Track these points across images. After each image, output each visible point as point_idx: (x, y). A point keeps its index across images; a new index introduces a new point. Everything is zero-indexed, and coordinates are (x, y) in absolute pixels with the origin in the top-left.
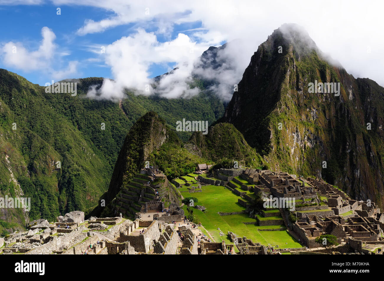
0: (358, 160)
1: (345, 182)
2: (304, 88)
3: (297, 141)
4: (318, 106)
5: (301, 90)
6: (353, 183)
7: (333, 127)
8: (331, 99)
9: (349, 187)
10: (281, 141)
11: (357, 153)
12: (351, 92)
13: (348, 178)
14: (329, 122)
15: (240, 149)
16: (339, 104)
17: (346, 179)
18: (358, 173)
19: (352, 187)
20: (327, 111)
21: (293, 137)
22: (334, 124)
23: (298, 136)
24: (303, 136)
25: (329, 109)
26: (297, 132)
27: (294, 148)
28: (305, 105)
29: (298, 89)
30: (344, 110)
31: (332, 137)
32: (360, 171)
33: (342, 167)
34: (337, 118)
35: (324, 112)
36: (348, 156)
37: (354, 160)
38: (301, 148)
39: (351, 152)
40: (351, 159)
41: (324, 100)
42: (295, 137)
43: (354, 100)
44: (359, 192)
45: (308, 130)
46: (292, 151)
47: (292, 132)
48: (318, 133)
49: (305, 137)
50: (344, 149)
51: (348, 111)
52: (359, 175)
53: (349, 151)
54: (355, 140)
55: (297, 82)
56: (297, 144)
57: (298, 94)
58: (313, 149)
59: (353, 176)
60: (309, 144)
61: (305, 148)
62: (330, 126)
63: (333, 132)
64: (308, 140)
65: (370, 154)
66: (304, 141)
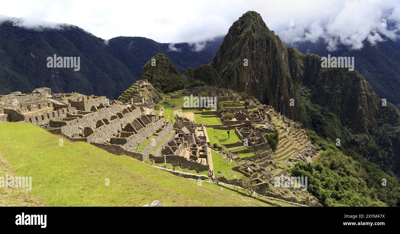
0: (283, 91)
1: (275, 102)
3: (250, 78)
4: (264, 60)
5: (255, 50)
6: (279, 103)
7: (271, 72)
8: (271, 57)
9: (277, 106)
10: (240, 78)
11: (283, 87)
12: (284, 54)
13: (277, 100)
14: (269, 70)
15: (215, 80)
16: (275, 60)
17: (276, 101)
18: (282, 98)
19: (279, 105)
20: (268, 64)
21: (248, 76)
22: (272, 71)
23: (251, 76)
24: (254, 76)
26: (250, 73)
27: (248, 82)
28: (256, 59)
29: (253, 49)
30: (278, 64)
31: (270, 78)
32: (284, 97)
33: (274, 94)
34: (273, 67)
35: (267, 63)
36: (278, 88)
37: (281, 91)
38: (252, 83)
40: (279, 90)
41: (267, 57)
42: (249, 76)
43: (285, 59)
44: (282, 108)
45: (257, 73)
46: (247, 84)
47: (248, 73)
48: (262, 75)
49: (255, 77)
50: (276, 85)
51: (280, 64)
52: (283, 99)
53: (279, 86)
54: (282, 80)
55: (253, 46)
56: (250, 81)
57: (253, 52)
58: (259, 83)
59: (280, 100)
60: (257, 81)
61: (254, 83)
62: (269, 72)
63: (271, 75)
64: (257, 78)
65: (290, 88)
66: (254, 79)
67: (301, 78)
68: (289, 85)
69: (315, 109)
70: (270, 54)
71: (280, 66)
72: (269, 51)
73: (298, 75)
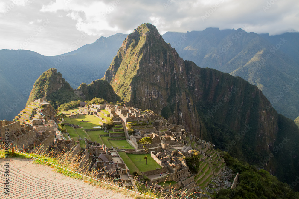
0: (182, 107)
2: (153, 62)
3: (147, 94)
4: (161, 74)
5: (151, 64)
6: (178, 121)
8: (169, 70)
11: (181, 103)
12: (181, 68)
14: (167, 84)
16: (173, 73)
17: (175, 118)
20: (166, 78)
22: (170, 86)
23: (148, 92)
25: (168, 77)
26: (147, 88)
27: (145, 98)
28: (153, 72)
30: (176, 78)
31: (168, 93)
32: (183, 113)
33: (172, 111)
34: (171, 82)
35: (164, 78)
36: (177, 104)
37: (180, 107)
38: (149, 98)
39: (179, 102)
40: (178, 106)
41: (165, 71)
42: (146, 91)
43: (183, 73)
45: (154, 88)
46: (144, 100)
47: (144, 88)
48: (160, 89)
49: (152, 92)
50: (175, 100)
52: (182, 116)
53: (177, 102)
54: (181, 95)
55: (149, 59)
56: (147, 96)
57: (149, 66)
58: (157, 99)
59: (179, 117)
60: (154, 96)
61: (152, 99)
62: (167, 86)
63: (169, 90)
64: (154, 94)
65: (189, 104)
66: (151, 94)
67: (199, 93)
68: (188, 100)
69: (215, 126)
70: (167, 68)
71: (178, 81)
72: (166, 64)
73: (196, 90)
